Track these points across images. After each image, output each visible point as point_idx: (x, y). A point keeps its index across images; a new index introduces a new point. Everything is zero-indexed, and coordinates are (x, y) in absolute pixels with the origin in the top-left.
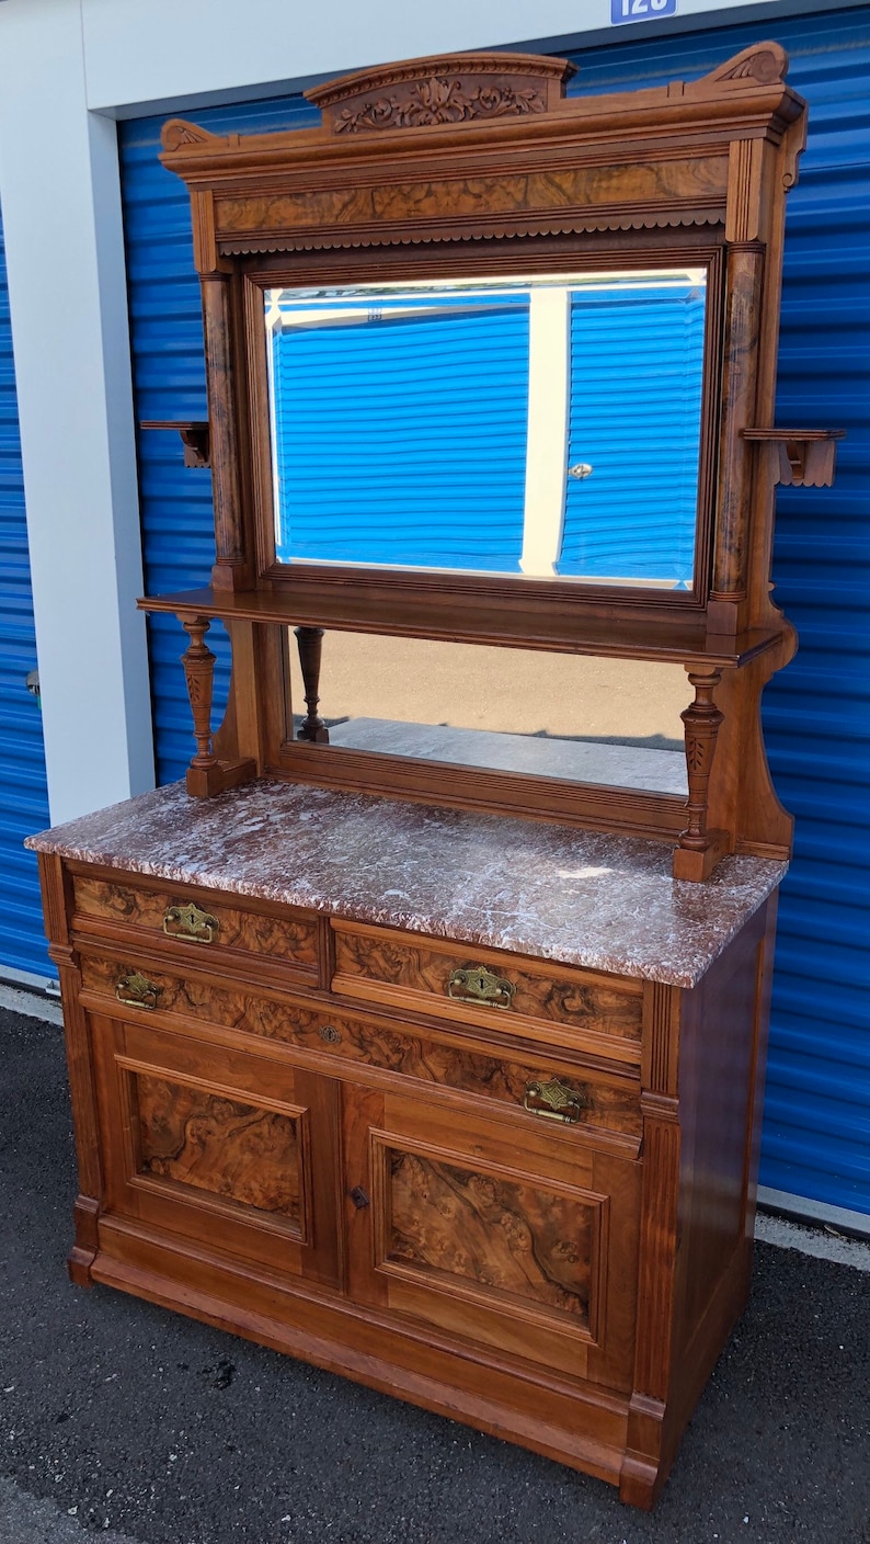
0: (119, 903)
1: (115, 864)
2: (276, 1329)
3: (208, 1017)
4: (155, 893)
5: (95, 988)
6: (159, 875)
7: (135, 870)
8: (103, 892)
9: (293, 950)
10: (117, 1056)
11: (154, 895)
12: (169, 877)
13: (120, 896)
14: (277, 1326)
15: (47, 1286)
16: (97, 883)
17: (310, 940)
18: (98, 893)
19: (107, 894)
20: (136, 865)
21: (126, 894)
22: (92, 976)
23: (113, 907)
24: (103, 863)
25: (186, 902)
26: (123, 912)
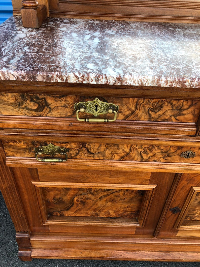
0: (31, 105)
1: (39, 79)
2: (126, 254)
3: (102, 158)
4: (63, 95)
5: (16, 155)
6: (85, 82)
7: (59, 81)
8: (16, 100)
9: (175, 116)
10: (34, 183)
11: (63, 96)
12: (94, 82)
13: (32, 100)
14: (127, 253)
15: (8, 263)
16: (10, 95)
17: (191, 109)
18: (12, 101)
19: (20, 100)
20: (61, 77)
21: (38, 98)
22: (13, 150)
23: (26, 108)
24: (27, 79)
25: (92, 98)
26: (36, 110)
